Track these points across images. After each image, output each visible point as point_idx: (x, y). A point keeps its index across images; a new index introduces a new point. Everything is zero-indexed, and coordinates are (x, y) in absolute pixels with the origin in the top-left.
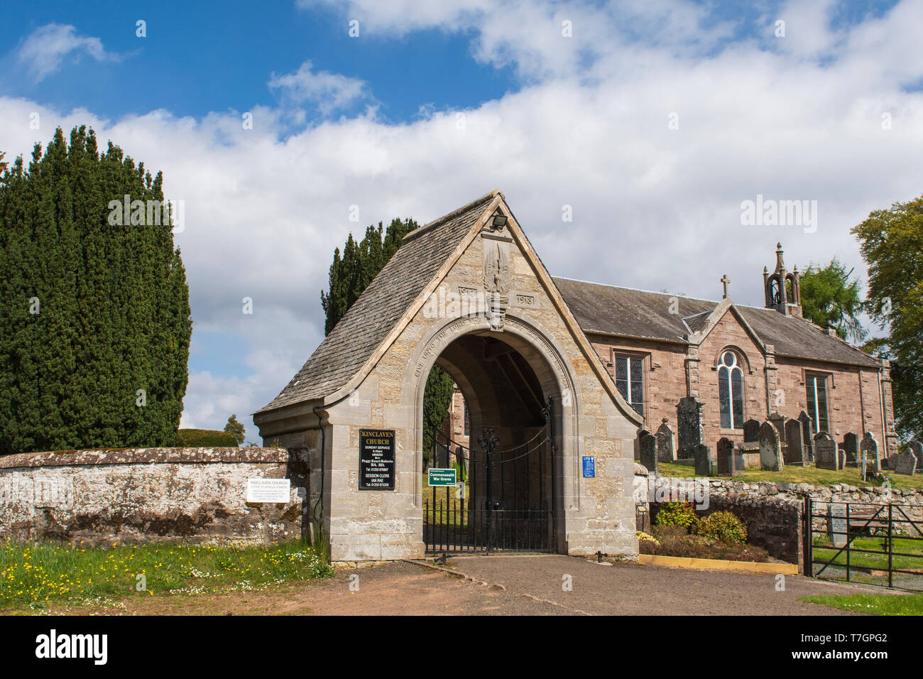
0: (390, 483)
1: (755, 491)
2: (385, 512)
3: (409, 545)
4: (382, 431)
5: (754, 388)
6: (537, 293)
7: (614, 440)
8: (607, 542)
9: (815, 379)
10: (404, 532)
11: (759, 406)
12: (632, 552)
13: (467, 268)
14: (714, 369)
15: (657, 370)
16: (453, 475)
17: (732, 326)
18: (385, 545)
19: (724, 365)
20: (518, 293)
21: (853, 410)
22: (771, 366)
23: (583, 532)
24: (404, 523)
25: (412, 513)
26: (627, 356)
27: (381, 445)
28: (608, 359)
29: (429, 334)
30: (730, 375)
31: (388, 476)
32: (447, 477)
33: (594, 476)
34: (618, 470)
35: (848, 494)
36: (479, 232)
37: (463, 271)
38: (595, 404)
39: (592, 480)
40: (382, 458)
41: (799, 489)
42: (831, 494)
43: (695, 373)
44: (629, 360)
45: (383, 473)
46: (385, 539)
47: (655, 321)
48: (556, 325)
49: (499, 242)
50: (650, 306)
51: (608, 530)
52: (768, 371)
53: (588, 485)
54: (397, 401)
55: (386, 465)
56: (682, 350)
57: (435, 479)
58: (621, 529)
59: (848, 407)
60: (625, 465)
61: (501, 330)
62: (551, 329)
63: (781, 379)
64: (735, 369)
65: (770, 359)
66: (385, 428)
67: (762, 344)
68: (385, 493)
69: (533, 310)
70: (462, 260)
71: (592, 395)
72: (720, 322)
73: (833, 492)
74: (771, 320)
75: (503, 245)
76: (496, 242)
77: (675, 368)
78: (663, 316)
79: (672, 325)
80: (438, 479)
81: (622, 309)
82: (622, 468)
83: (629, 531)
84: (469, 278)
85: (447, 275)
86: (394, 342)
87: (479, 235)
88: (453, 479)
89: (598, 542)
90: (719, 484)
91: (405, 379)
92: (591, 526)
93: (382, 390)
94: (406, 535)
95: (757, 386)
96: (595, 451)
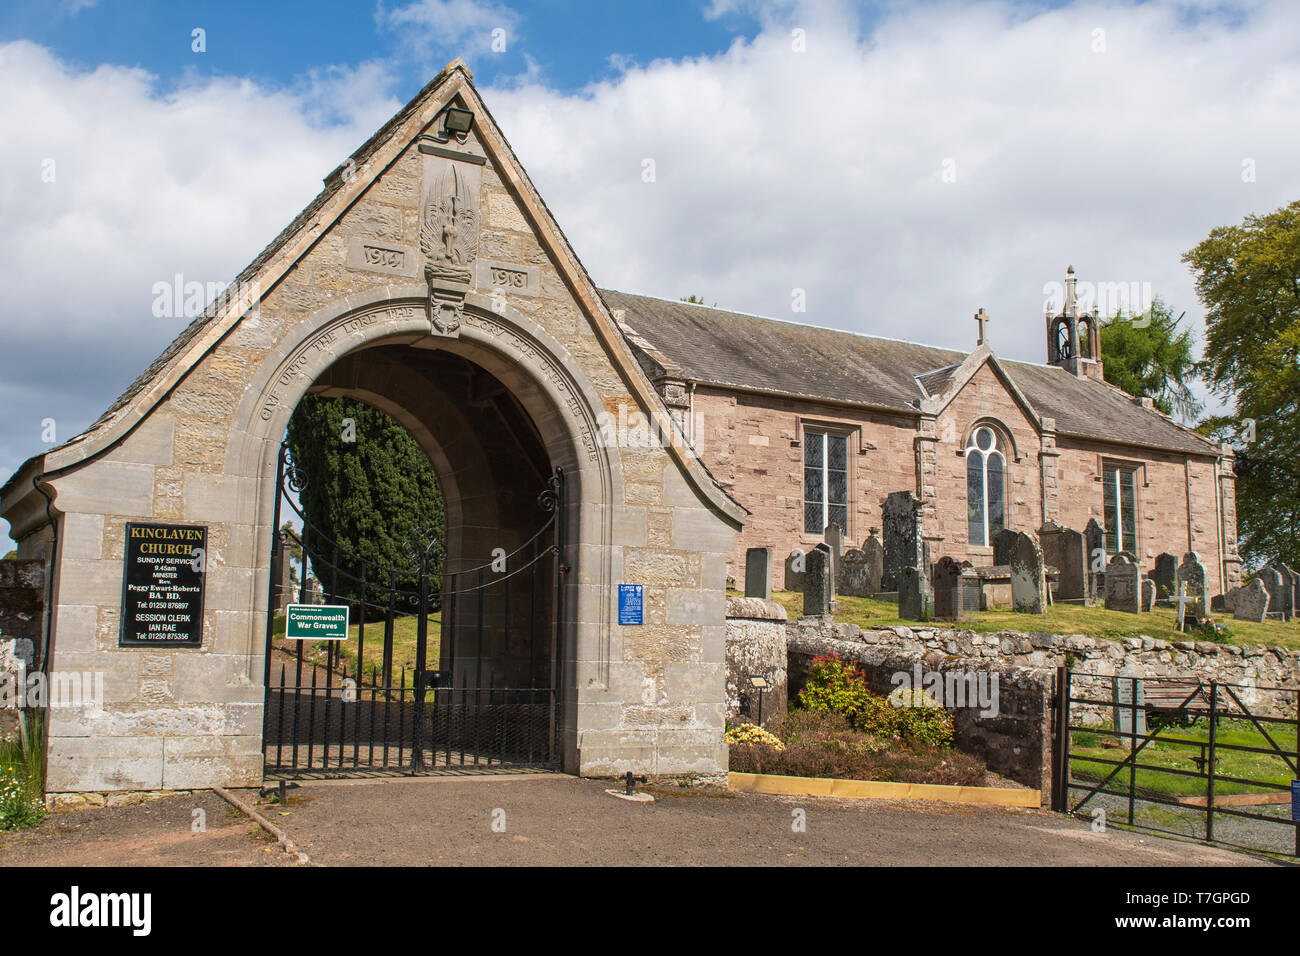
0: (192, 633)
1: (992, 647)
2: (178, 691)
3: (227, 758)
4: (178, 528)
5: (1023, 484)
6: (535, 267)
7: (685, 553)
8: (663, 751)
9: (1118, 472)
10: (221, 731)
11: (1029, 511)
12: (714, 767)
13: (385, 211)
14: (960, 454)
15: (870, 453)
16: (341, 618)
17: (991, 388)
18: (173, 760)
19: (976, 447)
20: (494, 263)
21: (1175, 520)
22: (1050, 451)
23: (614, 731)
24: (222, 714)
25: (241, 692)
26: (824, 431)
27: (175, 556)
28: (792, 434)
29: (295, 337)
30: (985, 463)
31: (186, 618)
32: (327, 622)
33: (641, 623)
34: (692, 611)
35: (1153, 653)
36: (415, 140)
37: (375, 215)
38: (649, 483)
39: (638, 630)
40: (174, 582)
41: (1068, 645)
42: (1123, 652)
43: (929, 459)
44: (825, 437)
45: (175, 612)
46: (173, 746)
47: (872, 378)
48: (572, 330)
49: (457, 164)
50: (867, 357)
51: (666, 726)
52: (1045, 458)
53: (628, 640)
54: (217, 469)
55: (184, 597)
56: (910, 423)
57: (301, 625)
58: (695, 724)
59: (1166, 515)
60: (706, 601)
61: (455, 335)
62: (563, 338)
63: (1065, 470)
64: (993, 454)
65: (1049, 440)
66: (185, 522)
67: (1037, 417)
68: (180, 654)
69: (529, 298)
70: (376, 193)
71: (643, 467)
72: (971, 381)
73: (1127, 650)
74: (1054, 382)
75: (467, 170)
76: (450, 162)
77: (899, 451)
78: (885, 372)
79: (897, 385)
80: (307, 626)
81: (821, 359)
82: (701, 608)
83: (710, 727)
84: (388, 230)
85: (338, 221)
86: (212, 349)
87: (414, 147)
88: (341, 625)
89: (643, 752)
90: (930, 635)
91: (236, 424)
92: (631, 719)
93: (181, 444)
94: (224, 738)
95: (1028, 480)
96: (646, 574)
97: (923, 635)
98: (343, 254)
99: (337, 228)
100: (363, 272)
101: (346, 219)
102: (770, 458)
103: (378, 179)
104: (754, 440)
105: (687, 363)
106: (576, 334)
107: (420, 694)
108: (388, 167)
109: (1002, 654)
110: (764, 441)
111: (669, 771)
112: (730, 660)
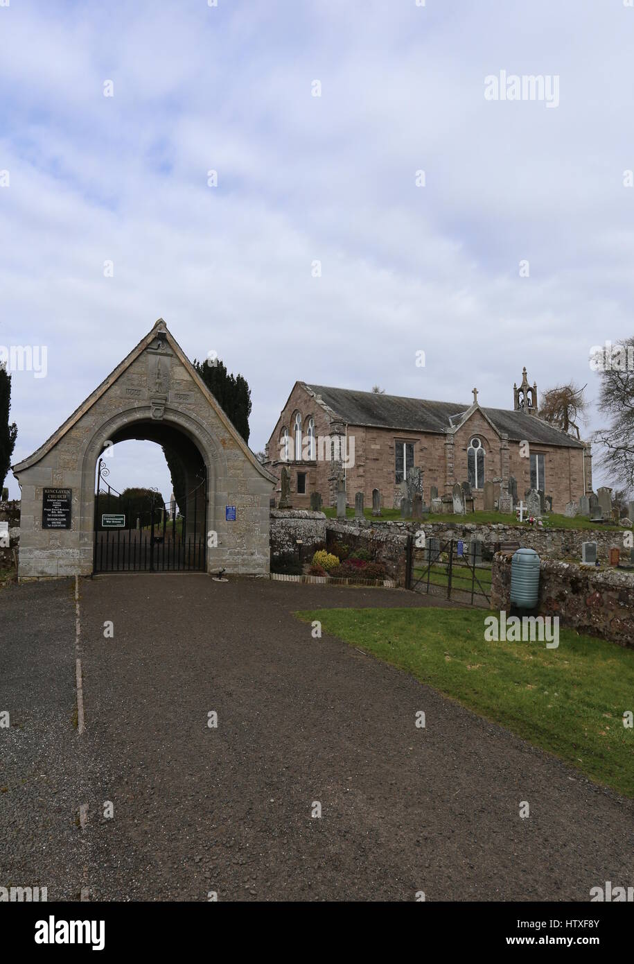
0: (68, 526)
2: (63, 544)
3: (80, 566)
4: (61, 489)
5: (493, 461)
6: (192, 393)
7: (253, 495)
8: (243, 565)
9: (537, 456)
10: (78, 557)
11: (496, 473)
12: (264, 571)
13: (133, 376)
14: (465, 450)
15: (424, 451)
16: (122, 519)
17: (478, 422)
18: (61, 566)
19: (472, 447)
20: (176, 392)
21: (563, 476)
22: (506, 448)
23: (224, 558)
24: (78, 551)
25: (85, 544)
26: (404, 442)
27: (60, 499)
28: (389, 444)
29: (101, 422)
30: (476, 453)
31: (65, 519)
32: (117, 521)
33: (235, 520)
34: (256, 515)
36: (145, 349)
37: (130, 378)
38: (239, 469)
39: (234, 523)
40: (60, 508)
43: (450, 452)
44: (405, 444)
45: (61, 517)
46: (61, 562)
47: (428, 419)
48: (207, 415)
49: (161, 357)
50: (429, 410)
51: (245, 556)
52: (503, 451)
53: (230, 526)
54: (74, 469)
55: (64, 512)
56: (442, 437)
57: (107, 522)
58: (256, 556)
60: (261, 512)
61: (161, 419)
62: (204, 418)
64: (476, 447)
65: (504, 443)
66: (64, 487)
67: (500, 433)
68: (63, 532)
69: (190, 404)
71: (236, 464)
72: (470, 419)
74: (514, 418)
76: (159, 357)
77: (437, 449)
78: (435, 416)
79: (439, 422)
80: (110, 522)
81: (408, 411)
82: (259, 514)
83: (263, 557)
84: (135, 383)
85: (116, 381)
86: (72, 428)
87: (145, 352)
88: (122, 522)
89: (236, 566)
90: (402, 524)
91: (80, 454)
92: (231, 554)
93: (62, 461)
94: (79, 560)
95: (495, 460)
96: (237, 503)
97: (399, 524)
98: (118, 392)
99: (117, 383)
100: (125, 398)
101: (120, 379)
102: (380, 454)
103: (131, 364)
104: (373, 447)
105: (345, 416)
106: (209, 416)
107: (152, 545)
108: (135, 360)
109: (434, 531)
110: (378, 447)
111: (245, 572)
112: (271, 534)
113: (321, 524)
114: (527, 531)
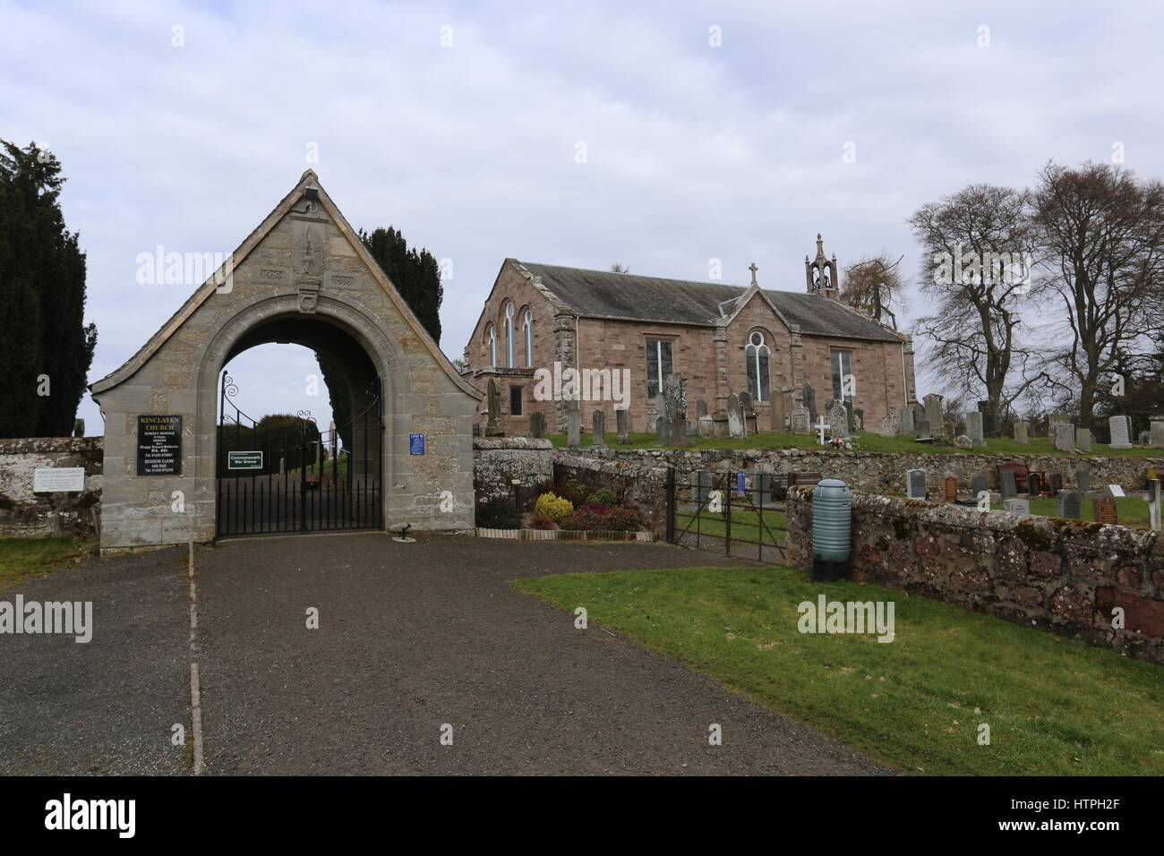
0: (177, 470)
1: (698, 458)
3: (196, 529)
4: (165, 417)
5: (781, 364)
6: (357, 274)
7: (448, 417)
8: (436, 518)
9: (840, 354)
10: (193, 515)
11: (785, 379)
12: (467, 525)
13: (272, 251)
14: (742, 348)
15: (687, 351)
16: (258, 457)
17: (758, 309)
18: (167, 530)
19: (752, 344)
20: (334, 274)
22: (797, 344)
23: (409, 508)
24: (193, 507)
25: (203, 496)
26: (659, 339)
27: (165, 431)
28: (638, 342)
29: (225, 319)
30: (757, 353)
31: (172, 461)
32: (251, 460)
33: (423, 453)
34: (453, 446)
35: (799, 458)
36: (288, 213)
37: (266, 254)
38: (427, 382)
39: (422, 457)
40: (164, 444)
43: (722, 352)
44: (659, 343)
45: (166, 458)
46: (167, 524)
47: (690, 307)
48: (381, 305)
49: (312, 224)
50: (690, 295)
51: (439, 505)
52: (794, 348)
53: (416, 463)
54: (185, 387)
55: (169, 450)
56: (711, 332)
57: (236, 462)
58: (456, 504)
59: (871, 378)
60: (461, 441)
61: (313, 312)
62: (374, 309)
63: (807, 355)
64: (757, 344)
65: (796, 337)
66: (169, 414)
67: (788, 325)
68: (169, 479)
69: (355, 290)
70: (268, 242)
71: (423, 373)
72: (747, 306)
73: (781, 457)
74: (807, 304)
75: (318, 227)
76: (308, 224)
77: (704, 349)
78: (700, 303)
79: (706, 311)
80: (240, 462)
81: (661, 297)
82: (458, 444)
83: (464, 506)
84: (274, 261)
85: (246, 258)
86: (180, 327)
87: (287, 217)
88: (259, 461)
89: (426, 519)
90: (659, 453)
91: (194, 365)
92: (418, 502)
93: (166, 376)
94: (195, 519)
95: (783, 362)
96: (425, 429)
97: (654, 453)
98: (249, 275)
99: (246, 262)
100: (261, 283)
101: (251, 257)
102: (626, 357)
103: (267, 235)
104: (615, 347)
105: (576, 305)
106: (383, 306)
107: (303, 493)
108: (272, 229)
109: (703, 462)
110: (622, 347)
111: (439, 528)
112: (475, 471)
113: (546, 457)
114: (831, 457)
